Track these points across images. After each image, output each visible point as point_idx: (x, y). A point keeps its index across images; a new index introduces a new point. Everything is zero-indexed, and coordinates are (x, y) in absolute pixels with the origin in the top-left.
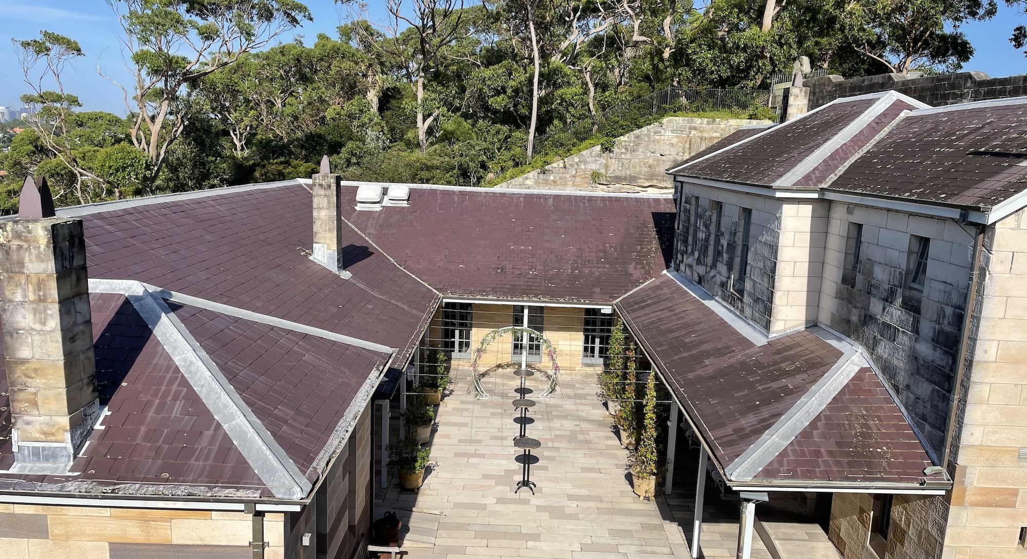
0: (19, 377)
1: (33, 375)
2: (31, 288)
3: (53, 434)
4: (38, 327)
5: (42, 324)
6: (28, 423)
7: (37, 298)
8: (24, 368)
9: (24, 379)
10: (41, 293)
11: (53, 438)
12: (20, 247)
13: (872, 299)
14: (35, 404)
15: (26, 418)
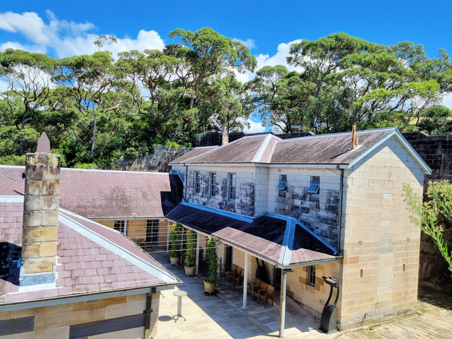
0: (30, 237)
1: (39, 235)
2: (45, 188)
3: (46, 267)
4: (46, 208)
5: (48, 207)
6: (32, 263)
7: (48, 193)
8: (34, 231)
9: (33, 238)
10: (51, 191)
11: (46, 270)
12: (42, 167)
13: (295, 200)
14: (38, 251)
15: (31, 260)
